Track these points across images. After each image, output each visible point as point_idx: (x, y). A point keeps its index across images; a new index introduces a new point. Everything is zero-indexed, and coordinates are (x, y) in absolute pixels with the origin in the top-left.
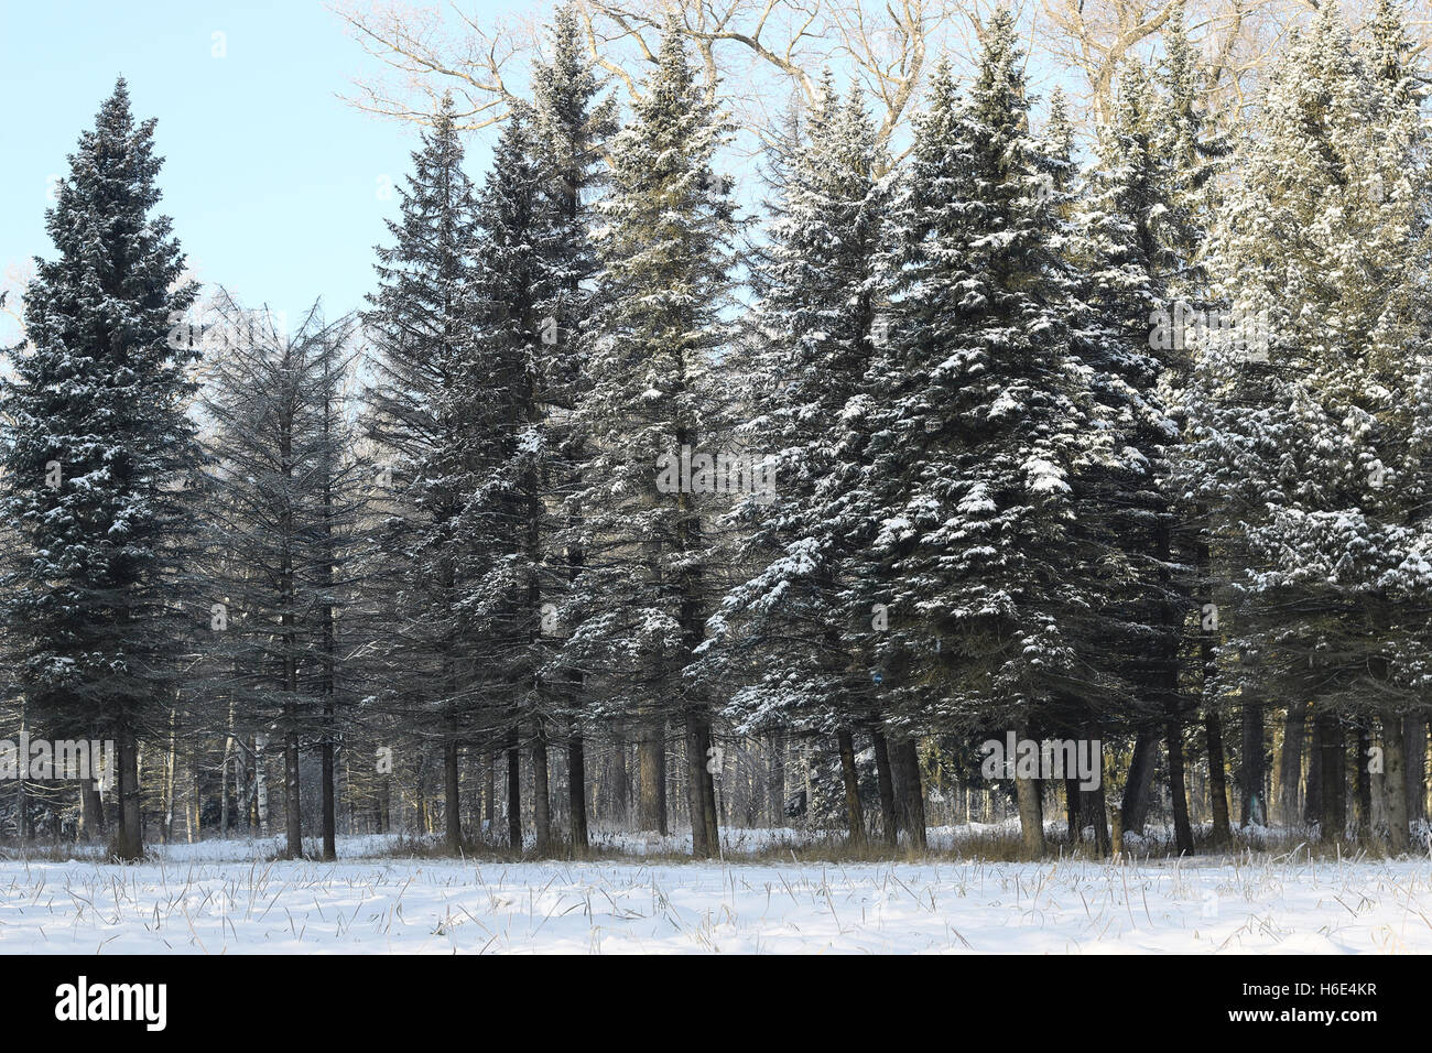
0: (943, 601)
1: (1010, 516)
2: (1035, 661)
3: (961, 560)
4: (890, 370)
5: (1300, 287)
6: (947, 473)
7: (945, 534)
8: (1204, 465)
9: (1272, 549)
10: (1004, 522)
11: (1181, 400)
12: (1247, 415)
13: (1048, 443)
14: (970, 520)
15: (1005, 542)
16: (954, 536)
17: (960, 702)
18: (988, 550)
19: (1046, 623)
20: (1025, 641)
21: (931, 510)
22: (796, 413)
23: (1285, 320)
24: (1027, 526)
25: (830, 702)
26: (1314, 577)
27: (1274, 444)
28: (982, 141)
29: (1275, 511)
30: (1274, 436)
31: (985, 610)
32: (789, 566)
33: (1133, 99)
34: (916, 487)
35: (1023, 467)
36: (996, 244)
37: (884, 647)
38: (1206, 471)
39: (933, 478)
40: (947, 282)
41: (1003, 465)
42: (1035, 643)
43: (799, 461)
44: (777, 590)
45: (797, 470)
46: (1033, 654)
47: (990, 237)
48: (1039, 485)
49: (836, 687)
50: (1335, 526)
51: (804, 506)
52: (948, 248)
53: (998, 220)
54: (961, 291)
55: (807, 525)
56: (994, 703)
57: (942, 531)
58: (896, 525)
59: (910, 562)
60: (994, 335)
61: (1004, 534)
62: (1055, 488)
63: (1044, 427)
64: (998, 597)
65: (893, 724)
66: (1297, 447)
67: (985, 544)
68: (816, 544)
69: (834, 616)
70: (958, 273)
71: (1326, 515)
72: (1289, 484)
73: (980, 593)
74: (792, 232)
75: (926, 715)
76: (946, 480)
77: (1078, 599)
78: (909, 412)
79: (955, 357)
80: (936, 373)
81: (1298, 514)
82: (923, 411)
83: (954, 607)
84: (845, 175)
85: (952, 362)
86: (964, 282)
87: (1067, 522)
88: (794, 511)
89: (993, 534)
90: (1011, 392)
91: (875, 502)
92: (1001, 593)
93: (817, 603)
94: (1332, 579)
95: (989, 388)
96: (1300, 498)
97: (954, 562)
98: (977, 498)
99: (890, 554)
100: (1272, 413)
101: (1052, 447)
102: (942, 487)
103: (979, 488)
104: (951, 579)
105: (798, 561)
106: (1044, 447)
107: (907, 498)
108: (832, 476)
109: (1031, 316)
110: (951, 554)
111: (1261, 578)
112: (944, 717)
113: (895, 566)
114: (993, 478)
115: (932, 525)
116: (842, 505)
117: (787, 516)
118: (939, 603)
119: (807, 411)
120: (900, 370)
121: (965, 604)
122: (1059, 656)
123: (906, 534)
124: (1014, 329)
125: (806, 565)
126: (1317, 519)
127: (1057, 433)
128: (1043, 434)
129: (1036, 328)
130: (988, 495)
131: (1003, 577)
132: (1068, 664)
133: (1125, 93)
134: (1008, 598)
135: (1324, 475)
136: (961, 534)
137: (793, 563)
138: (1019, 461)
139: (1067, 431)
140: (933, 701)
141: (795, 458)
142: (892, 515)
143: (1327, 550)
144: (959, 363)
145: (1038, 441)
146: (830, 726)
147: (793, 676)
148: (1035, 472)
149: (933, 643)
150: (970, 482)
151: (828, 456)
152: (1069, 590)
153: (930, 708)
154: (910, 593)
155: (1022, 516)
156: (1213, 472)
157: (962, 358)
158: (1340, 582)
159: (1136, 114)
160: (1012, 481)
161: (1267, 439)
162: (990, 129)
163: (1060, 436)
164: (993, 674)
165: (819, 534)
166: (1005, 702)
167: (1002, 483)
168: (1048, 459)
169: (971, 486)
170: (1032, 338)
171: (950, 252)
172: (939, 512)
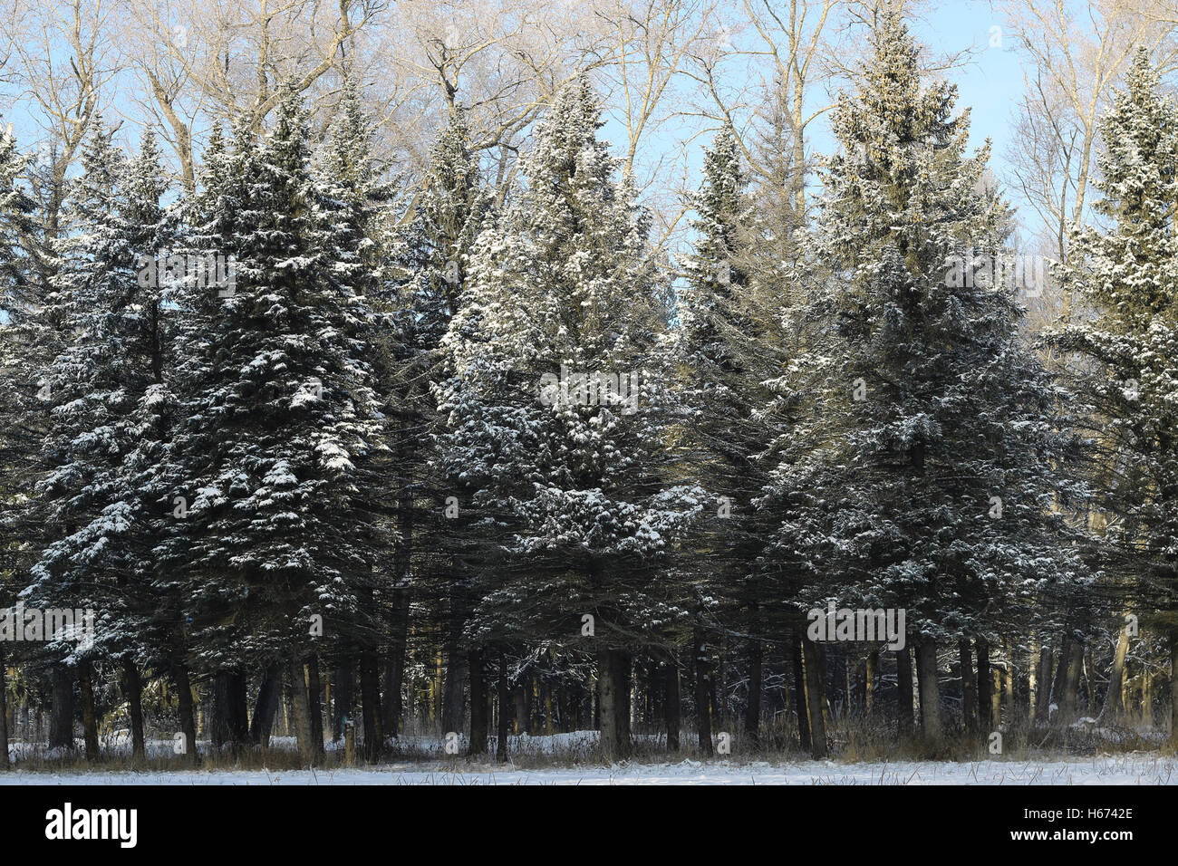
0: (253, 556)
1: (307, 488)
2: (329, 606)
3: (269, 523)
4: (202, 366)
5: (556, 313)
6: (252, 452)
7: (255, 502)
8: (472, 451)
9: (535, 519)
10: (303, 492)
11: (451, 398)
12: (510, 411)
13: (333, 429)
14: (276, 491)
15: (304, 509)
16: (262, 503)
17: (263, 639)
18: (292, 515)
19: (334, 575)
20: (319, 590)
21: (241, 481)
22: (106, 398)
23: (542, 338)
24: (320, 495)
25: (140, 639)
26: (573, 542)
27: (535, 436)
28: (278, 183)
29: (540, 490)
30: (535, 429)
31: (290, 564)
32: (108, 526)
33: (343, 153)
34: (226, 462)
35: (318, 448)
36: (296, 267)
37: (199, 594)
38: (475, 455)
39: (242, 455)
40: (252, 295)
41: (299, 446)
42: (327, 591)
43: (111, 438)
44: (99, 545)
45: (109, 445)
46: (327, 601)
47: (290, 261)
48: (332, 463)
49: (144, 625)
50: (587, 502)
51: (113, 475)
52: (253, 268)
53: (292, 247)
54: (267, 303)
55: (117, 491)
56: (291, 640)
57: (252, 498)
58: (210, 493)
59: (223, 523)
60: (291, 339)
61: (303, 502)
62: (345, 466)
63: (331, 416)
64: (300, 554)
65: (207, 657)
66: (551, 438)
67: (288, 510)
68: (129, 507)
69: (143, 567)
70: (263, 288)
71: (578, 493)
72: (545, 468)
73: (285, 551)
74: (100, 247)
75: (233, 650)
76: (253, 458)
77: (356, 556)
78: (219, 401)
79: (261, 357)
80: (246, 369)
81: (558, 492)
82: (231, 400)
83: (263, 561)
84: (143, 202)
85: (258, 361)
86: (268, 296)
87: (351, 493)
88: (105, 479)
89: (295, 503)
90: (307, 387)
91: (186, 474)
92: (302, 550)
93: (127, 556)
94: (586, 544)
95: (289, 384)
96: (554, 479)
97: (263, 524)
98: (280, 473)
99: (203, 517)
100: (528, 411)
101: (336, 433)
102: (250, 463)
103: (282, 465)
104: (261, 538)
105: (114, 521)
106: (330, 432)
107: (216, 471)
108: (138, 451)
109: (319, 326)
110: (260, 518)
111: (526, 542)
112: (250, 651)
113: (211, 526)
114: (292, 457)
115: (242, 494)
116: (150, 476)
117: (100, 483)
118: (249, 558)
119: (117, 396)
120: (209, 366)
121: (273, 559)
122: (346, 602)
123: (220, 501)
124: (306, 336)
125: (123, 525)
126: (572, 495)
127: (339, 421)
128: (329, 422)
129: (325, 336)
130: (289, 471)
131: (302, 537)
132: (353, 609)
133: (336, 147)
134: (307, 555)
135: (573, 462)
136: (269, 501)
137: (110, 523)
138: (313, 443)
139: (348, 420)
140: (238, 638)
141: (107, 435)
142: (204, 485)
143: (579, 520)
144: (265, 362)
145: (325, 427)
146: (142, 658)
147: (107, 616)
148: (328, 453)
149: (242, 591)
150: (272, 460)
151: (133, 435)
152: (349, 549)
153: (236, 644)
154: (223, 549)
155: (317, 488)
156: (481, 457)
157: (267, 358)
158: (590, 546)
159: (345, 165)
160: (307, 460)
161: (531, 432)
162: (286, 173)
163: (343, 424)
164: (291, 616)
165: (128, 499)
166: (300, 639)
167: (299, 461)
168: (335, 442)
169: (275, 463)
170: (322, 343)
171: (256, 271)
172: (248, 483)
